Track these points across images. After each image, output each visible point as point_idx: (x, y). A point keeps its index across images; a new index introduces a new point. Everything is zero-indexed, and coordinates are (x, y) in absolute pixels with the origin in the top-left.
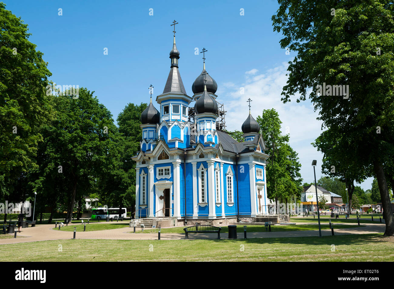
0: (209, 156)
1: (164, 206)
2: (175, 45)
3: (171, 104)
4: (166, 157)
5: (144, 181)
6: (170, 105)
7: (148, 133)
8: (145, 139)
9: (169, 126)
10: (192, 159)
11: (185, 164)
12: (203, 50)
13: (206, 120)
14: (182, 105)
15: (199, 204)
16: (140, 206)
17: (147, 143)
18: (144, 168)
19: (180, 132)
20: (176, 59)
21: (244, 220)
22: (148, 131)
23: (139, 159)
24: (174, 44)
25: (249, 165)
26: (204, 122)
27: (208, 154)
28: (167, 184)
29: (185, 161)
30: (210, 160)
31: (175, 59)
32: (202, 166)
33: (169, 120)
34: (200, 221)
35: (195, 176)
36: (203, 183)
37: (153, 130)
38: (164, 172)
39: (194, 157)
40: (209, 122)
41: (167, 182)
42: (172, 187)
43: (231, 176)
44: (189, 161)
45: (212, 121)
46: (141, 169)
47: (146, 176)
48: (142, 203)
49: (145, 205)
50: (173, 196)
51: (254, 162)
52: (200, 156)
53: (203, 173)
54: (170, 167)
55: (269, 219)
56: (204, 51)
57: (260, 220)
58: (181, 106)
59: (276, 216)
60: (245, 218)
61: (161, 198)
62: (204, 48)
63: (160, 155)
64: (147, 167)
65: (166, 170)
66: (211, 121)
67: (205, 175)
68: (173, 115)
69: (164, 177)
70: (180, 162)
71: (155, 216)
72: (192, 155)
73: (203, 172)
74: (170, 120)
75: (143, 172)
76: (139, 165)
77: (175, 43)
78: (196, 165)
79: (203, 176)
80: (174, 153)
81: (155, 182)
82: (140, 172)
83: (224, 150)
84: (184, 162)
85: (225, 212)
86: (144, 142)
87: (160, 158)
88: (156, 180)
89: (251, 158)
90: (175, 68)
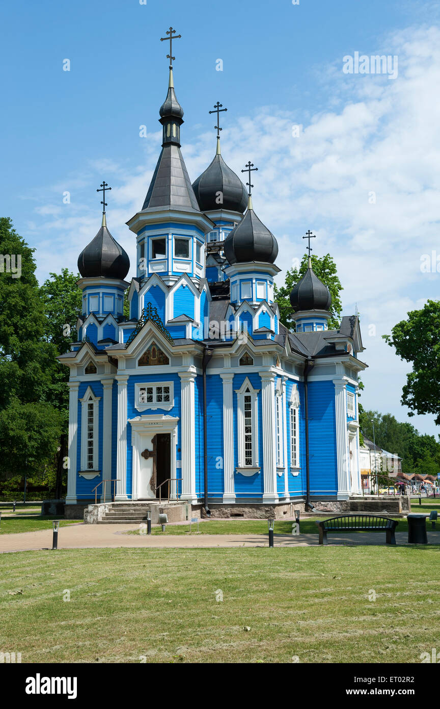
0: (266, 361)
1: (153, 473)
2: (172, 92)
3: (173, 234)
4: (162, 359)
5: (91, 414)
6: (170, 237)
7: (101, 299)
8: (94, 314)
9: (169, 287)
10: (222, 366)
11: (205, 379)
12: (215, 107)
13: (257, 279)
14: (195, 240)
15: (239, 471)
16: (81, 475)
17: (100, 323)
18: (91, 384)
19: (193, 302)
20: (176, 125)
21: (322, 508)
22: (101, 295)
23: (78, 361)
24: (170, 88)
25: (334, 385)
26: (252, 283)
27: (261, 357)
28: (164, 422)
29: (204, 371)
30: (267, 371)
31: (174, 126)
32: (247, 383)
33: (166, 274)
34: (242, 509)
35: (228, 408)
36: (248, 422)
37: (113, 294)
38: (155, 395)
39: (227, 362)
40: (263, 284)
41: (164, 418)
42: (176, 430)
43: (295, 408)
44: (213, 371)
45: (268, 282)
46: (83, 386)
47: (97, 402)
48: (84, 466)
49: (94, 471)
50: (179, 450)
51: (345, 378)
52: (241, 360)
53: (248, 399)
54: (171, 384)
55: (380, 505)
56: (218, 111)
57: (359, 508)
58: (193, 242)
59: (396, 499)
60: (322, 503)
61: (146, 454)
62: (218, 103)
63: (145, 354)
64: (100, 381)
65: (159, 389)
66: (266, 280)
67: (255, 404)
68: (175, 262)
69: (155, 405)
70: (195, 372)
71: (130, 497)
72: (221, 358)
73: (250, 397)
74: (170, 274)
75: (89, 393)
76: (77, 375)
77: (172, 86)
78: (231, 381)
79: (248, 407)
80: (185, 351)
81: (130, 416)
82: (79, 393)
83: (293, 350)
84: (202, 374)
85: (290, 489)
86: (91, 320)
87: (145, 361)
88: (133, 412)
89: (340, 369)
90: (173, 148)
